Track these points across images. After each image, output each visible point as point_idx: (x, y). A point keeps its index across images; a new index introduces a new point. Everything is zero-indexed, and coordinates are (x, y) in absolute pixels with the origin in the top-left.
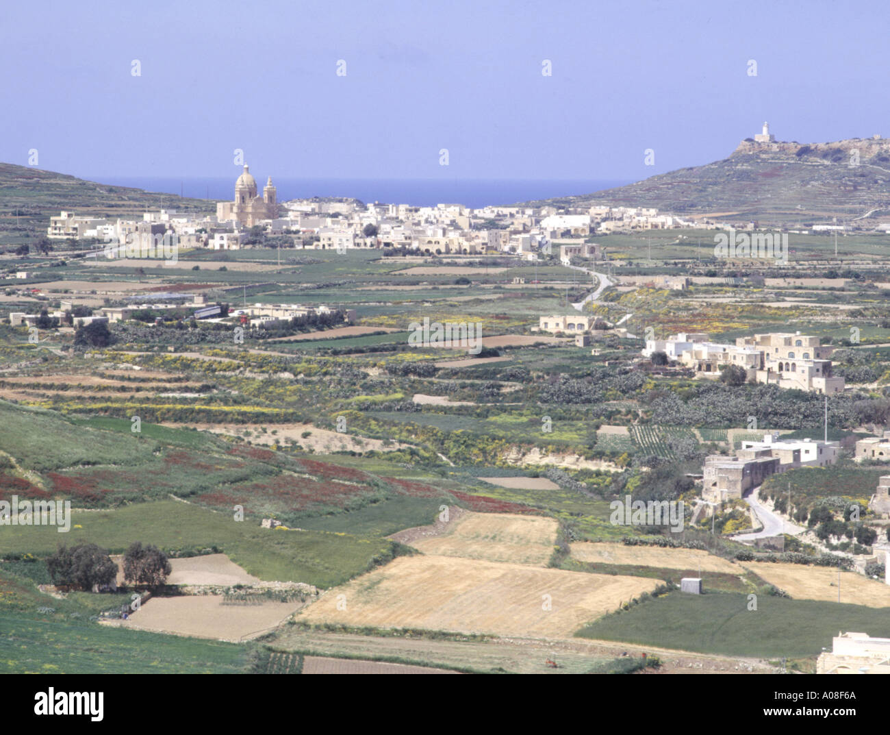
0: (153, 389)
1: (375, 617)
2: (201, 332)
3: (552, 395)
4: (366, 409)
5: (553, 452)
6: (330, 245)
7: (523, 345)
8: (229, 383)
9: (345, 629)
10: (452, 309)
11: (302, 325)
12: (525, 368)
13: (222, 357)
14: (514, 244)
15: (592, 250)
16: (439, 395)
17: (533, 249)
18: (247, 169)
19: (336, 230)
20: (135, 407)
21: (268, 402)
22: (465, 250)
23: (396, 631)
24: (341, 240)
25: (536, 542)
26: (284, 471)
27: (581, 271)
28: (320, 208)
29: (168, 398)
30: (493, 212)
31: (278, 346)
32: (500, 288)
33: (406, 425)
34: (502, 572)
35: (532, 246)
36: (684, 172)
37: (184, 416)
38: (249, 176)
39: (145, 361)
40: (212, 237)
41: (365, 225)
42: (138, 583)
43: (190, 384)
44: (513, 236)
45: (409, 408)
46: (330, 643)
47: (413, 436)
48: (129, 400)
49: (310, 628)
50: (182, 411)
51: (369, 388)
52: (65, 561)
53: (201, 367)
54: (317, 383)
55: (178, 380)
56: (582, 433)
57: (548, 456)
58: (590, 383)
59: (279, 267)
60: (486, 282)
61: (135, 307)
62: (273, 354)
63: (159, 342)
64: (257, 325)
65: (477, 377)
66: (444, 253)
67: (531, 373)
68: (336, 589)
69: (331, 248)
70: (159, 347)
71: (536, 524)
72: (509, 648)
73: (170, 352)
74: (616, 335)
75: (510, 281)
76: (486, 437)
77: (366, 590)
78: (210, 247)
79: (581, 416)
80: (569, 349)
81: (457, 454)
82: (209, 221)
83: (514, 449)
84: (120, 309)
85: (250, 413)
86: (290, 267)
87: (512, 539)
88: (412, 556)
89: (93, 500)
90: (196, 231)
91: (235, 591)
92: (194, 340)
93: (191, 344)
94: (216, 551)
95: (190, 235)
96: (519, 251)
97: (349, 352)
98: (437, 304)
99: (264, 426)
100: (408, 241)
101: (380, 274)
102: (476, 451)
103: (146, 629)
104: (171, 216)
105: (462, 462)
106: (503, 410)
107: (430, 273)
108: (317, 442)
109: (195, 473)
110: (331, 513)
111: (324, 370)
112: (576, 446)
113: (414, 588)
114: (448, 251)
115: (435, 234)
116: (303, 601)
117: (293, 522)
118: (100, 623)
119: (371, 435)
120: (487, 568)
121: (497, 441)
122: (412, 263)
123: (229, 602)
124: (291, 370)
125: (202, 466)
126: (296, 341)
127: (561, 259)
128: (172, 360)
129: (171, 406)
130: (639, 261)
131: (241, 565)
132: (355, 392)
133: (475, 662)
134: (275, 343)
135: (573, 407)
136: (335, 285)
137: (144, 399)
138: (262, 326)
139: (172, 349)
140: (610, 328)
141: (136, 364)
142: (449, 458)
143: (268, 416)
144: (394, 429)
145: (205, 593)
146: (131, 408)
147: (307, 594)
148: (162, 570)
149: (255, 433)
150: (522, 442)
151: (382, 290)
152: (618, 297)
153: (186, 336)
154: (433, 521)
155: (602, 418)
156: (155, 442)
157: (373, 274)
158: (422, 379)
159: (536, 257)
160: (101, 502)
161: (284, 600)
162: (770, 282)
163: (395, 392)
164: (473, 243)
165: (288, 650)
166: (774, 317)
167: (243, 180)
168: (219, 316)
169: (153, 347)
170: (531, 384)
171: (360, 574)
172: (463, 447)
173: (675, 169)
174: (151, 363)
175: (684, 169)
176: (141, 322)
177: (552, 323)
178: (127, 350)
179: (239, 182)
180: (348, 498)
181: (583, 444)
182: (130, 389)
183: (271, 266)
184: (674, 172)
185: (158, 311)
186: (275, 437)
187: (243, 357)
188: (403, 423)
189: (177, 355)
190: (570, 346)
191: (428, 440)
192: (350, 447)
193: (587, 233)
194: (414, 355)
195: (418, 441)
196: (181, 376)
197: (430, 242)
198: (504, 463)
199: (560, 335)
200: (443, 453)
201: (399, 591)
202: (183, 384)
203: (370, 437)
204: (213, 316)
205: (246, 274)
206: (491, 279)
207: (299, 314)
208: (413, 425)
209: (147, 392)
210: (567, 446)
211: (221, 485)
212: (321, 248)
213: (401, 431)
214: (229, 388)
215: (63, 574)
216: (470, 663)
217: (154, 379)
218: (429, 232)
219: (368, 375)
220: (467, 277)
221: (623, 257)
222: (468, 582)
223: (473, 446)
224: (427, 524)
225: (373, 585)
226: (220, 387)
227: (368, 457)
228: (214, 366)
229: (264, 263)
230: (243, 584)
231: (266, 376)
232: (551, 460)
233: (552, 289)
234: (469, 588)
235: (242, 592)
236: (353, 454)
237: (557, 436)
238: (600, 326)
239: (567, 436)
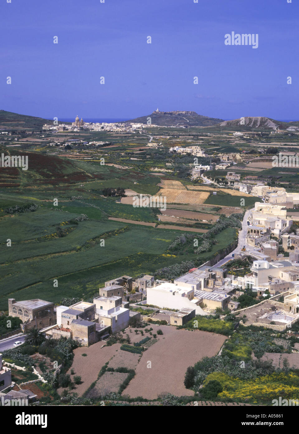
3: (156, 158)
4: (123, 161)
5: (159, 168)
7: (146, 149)
10: (129, 142)
11: (105, 145)
13: (93, 151)
15: (145, 131)
16: (135, 158)
17: (134, 131)
20: (80, 161)
22: (121, 131)
24: (98, 129)
25: (180, 186)
27: (145, 135)
29: (86, 159)
39: (79, 152)
40: (74, 129)
41: (101, 127)
42: (119, 195)
43: (89, 156)
45: (130, 160)
47: (133, 166)
48: (79, 159)
51: (122, 157)
53: (90, 153)
55: (86, 156)
56: (164, 165)
58: (163, 156)
59: (90, 134)
61: (71, 142)
62: (103, 151)
65: (141, 155)
66: (118, 132)
67: (151, 154)
69: (97, 131)
73: (83, 150)
74: (162, 147)
75: (134, 137)
76: (146, 166)
78: (74, 131)
79: (162, 162)
82: (72, 126)
84: (69, 143)
86: (92, 134)
92: (86, 148)
94: (128, 188)
95: (70, 129)
97: (116, 150)
98: (125, 141)
100: (110, 130)
103: (123, 203)
104: (65, 125)
106: (148, 161)
107: (118, 135)
111: (113, 154)
113: (169, 195)
115: (114, 128)
118: (116, 202)
119: (125, 165)
121: (149, 166)
122: (113, 134)
124: (107, 154)
126: (105, 148)
127: (140, 133)
128: (84, 152)
130: (155, 133)
132: (120, 158)
133: (189, 209)
134: (102, 149)
135: (161, 160)
138: (98, 146)
140: (160, 145)
141: (77, 153)
145: (128, 196)
148: (123, 192)
150: (153, 167)
152: (157, 140)
155: (166, 162)
158: (132, 155)
162: (180, 137)
163: (127, 157)
166: (189, 143)
167: (77, 118)
168: (88, 144)
169: (79, 149)
170: (152, 156)
171: (157, 192)
172: (142, 168)
176: (75, 145)
177: (150, 145)
178: (74, 150)
181: (165, 167)
182: (78, 157)
185: (76, 143)
187: (97, 151)
188: (130, 163)
190: (155, 149)
191: (135, 166)
192: (122, 168)
193: (142, 128)
194: (129, 151)
197: (114, 130)
198: (151, 170)
199: (152, 147)
205: (85, 136)
206: (130, 137)
207: (104, 143)
208: (132, 164)
209: (81, 158)
210: (162, 167)
212: (95, 131)
213: (130, 165)
214: (96, 157)
215: (105, 193)
217: (82, 155)
219: (122, 154)
220: (125, 136)
221: (151, 132)
223: (144, 167)
225: (161, 194)
228: (92, 153)
229: (86, 134)
231: (103, 155)
232: (159, 170)
233: (143, 138)
234: (178, 195)
237: (159, 165)
238: (158, 145)
239: (162, 165)
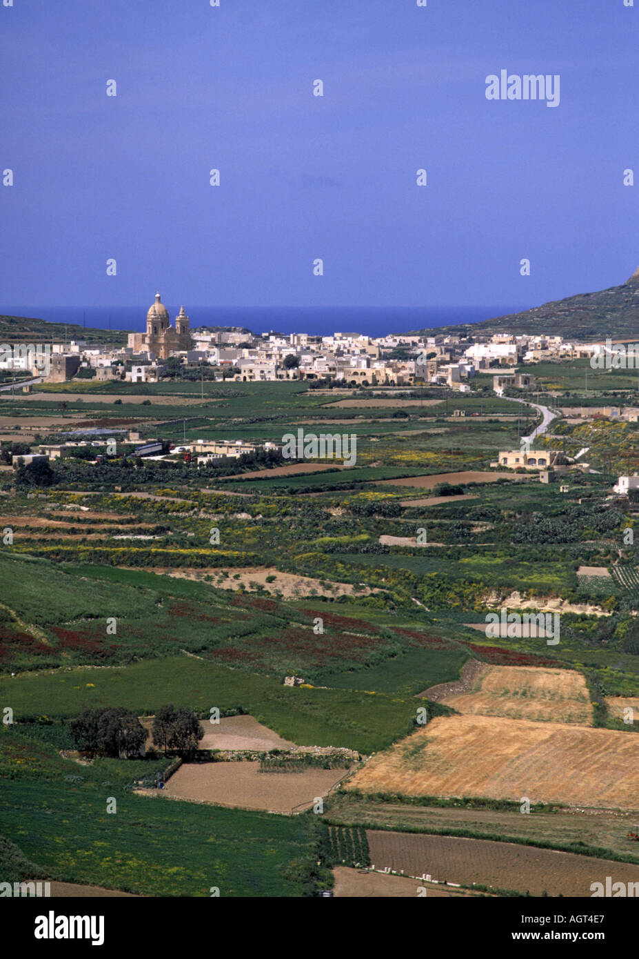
0: (105, 531)
1: (430, 786)
2: (148, 470)
3: (526, 534)
4: (332, 551)
5: (534, 595)
6: (251, 377)
7: (487, 482)
8: (184, 525)
9: (401, 799)
10: (401, 444)
11: (251, 463)
12: (496, 507)
13: (174, 497)
14: (443, 374)
15: (526, 381)
16: (406, 536)
17: (462, 380)
18: (159, 298)
19: (257, 361)
20: (88, 550)
21: (226, 545)
22: (392, 381)
23: (457, 800)
24: (262, 372)
25: (569, 699)
26: (291, 623)
27: (518, 402)
28: (220, 338)
29: (122, 540)
30: (395, 340)
31: (231, 485)
32: (443, 421)
33: (376, 568)
34: (550, 733)
35: (461, 377)
36: (581, 299)
37: (139, 560)
38: (161, 305)
39: (91, 502)
40: (130, 370)
41: (284, 356)
42: (168, 748)
43: (143, 525)
44: (442, 367)
45: (375, 550)
46: (388, 815)
47: (383, 580)
48: (81, 543)
49: (362, 798)
50: (137, 553)
51: (333, 529)
52: (90, 725)
53: (153, 507)
54: (276, 524)
55: (130, 521)
56: (562, 575)
57: (529, 600)
58: (565, 522)
59: (204, 401)
60: (425, 415)
61: (73, 444)
62: (228, 493)
63: (105, 481)
64: (205, 463)
65: (444, 517)
66: (372, 385)
67: (502, 511)
68: (380, 755)
69: (253, 380)
70: (106, 486)
71: (562, 677)
72: (581, 819)
73: (118, 491)
74: (579, 471)
75: (450, 414)
76: (463, 580)
77: (412, 755)
78: (127, 379)
79: (558, 557)
80: (534, 485)
81: (432, 598)
82: (124, 352)
83: (494, 593)
84: (59, 447)
85: (209, 556)
86: (215, 400)
87: (544, 695)
88: (449, 716)
89: (103, 657)
90: (112, 364)
91: (272, 757)
92: (142, 479)
93: (138, 483)
94: (241, 712)
95: (107, 367)
96: (449, 381)
97: (307, 491)
98: (385, 439)
99: (225, 570)
100: (333, 373)
101: (310, 407)
102: (452, 595)
103: (185, 799)
104: (82, 349)
105: (437, 607)
106: (476, 551)
107: (363, 406)
108: (283, 586)
109: (202, 627)
110: (352, 669)
111: (283, 511)
112: (559, 589)
113: (462, 753)
114: (375, 382)
115: (359, 364)
116: (347, 767)
117: (315, 679)
118: (135, 792)
119: (339, 578)
120: (532, 729)
121: (474, 585)
122: (341, 396)
123: (267, 769)
124: (249, 511)
125: (208, 619)
126: (248, 480)
127: (495, 389)
128: (122, 500)
129: (126, 549)
130: (578, 392)
131: (271, 728)
132: (318, 533)
133: (550, 836)
134: (226, 481)
135: (549, 548)
136: (267, 419)
137: (97, 541)
138: (210, 464)
139: (120, 489)
140: (572, 463)
141: (83, 505)
142: (424, 602)
143: (228, 559)
144: (363, 572)
145: (240, 759)
146: (84, 551)
147: (349, 760)
148: (193, 734)
149: (217, 578)
150: (501, 586)
151: (320, 424)
152: (570, 430)
153: (132, 475)
154: (459, 676)
155: (580, 558)
156: (154, 593)
157: (303, 407)
158: (388, 519)
159: (469, 388)
160: (111, 659)
161: (326, 767)
163: (360, 533)
164: (400, 374)
165: (345, 823)
167: (155, 309)
168: (160, 453)
169: (99, 486)
170: (502, 523)
171: (402, 738)
172: (438, 590)
173: (571, 295)
174: (100, 504)
175: (580, 295)
176: (83, 461)
177: (512, 459)
178: (71, 490)
179: (150, 311)
180: (366, 652)
181: (567, 587)
182: (81, 531)
183: (194, 400)
184: (570, 299)
185: (98, 448)
186: (238, 582)
187: (196, 497)
188: (372, 566)
189: (127, 495)
190: (535, 482)
191: (400, 583)
192: (320, 592)
193: (515, 363)
194: (376, 494)
195: (389, 585)
196: (134, 517)
197: (356, 373)
198: (483, 608)
199: (521, 471)
200: (416, 598)
201: (447, 755)
202: (137, 526)
203: (338, 581)
204: (154, 454)
205: (170, 408)
206: (429, 412)
207: (247, 451)
208: (383, 568)
209: (99, 535)
210: (550, 589)
211: (230, 639)
212: (242, 380)
213: (370, 574)
214: (184, 529)
215: (87, 738)
216: (543, 836)
217: (105, 520)
218: (353, 363)
219: (331, 515)
220: (403, 410)
221: (559, 387)
222: (517, 745)
223: (449, 589)
224: (453, 680)
225: (419, 749)
226: (175, 529)
227: (340, 602)
228: (166, 507)
229: (186, 397)
230: (279, 749)
231: (222, 517)
232: (532, 603)
233: (497, 421)
234: (521, 752)
235: (279, 758)
236: (325, 599)
237: (535, 578)
238: (562, 461)
239: (547, 579)
